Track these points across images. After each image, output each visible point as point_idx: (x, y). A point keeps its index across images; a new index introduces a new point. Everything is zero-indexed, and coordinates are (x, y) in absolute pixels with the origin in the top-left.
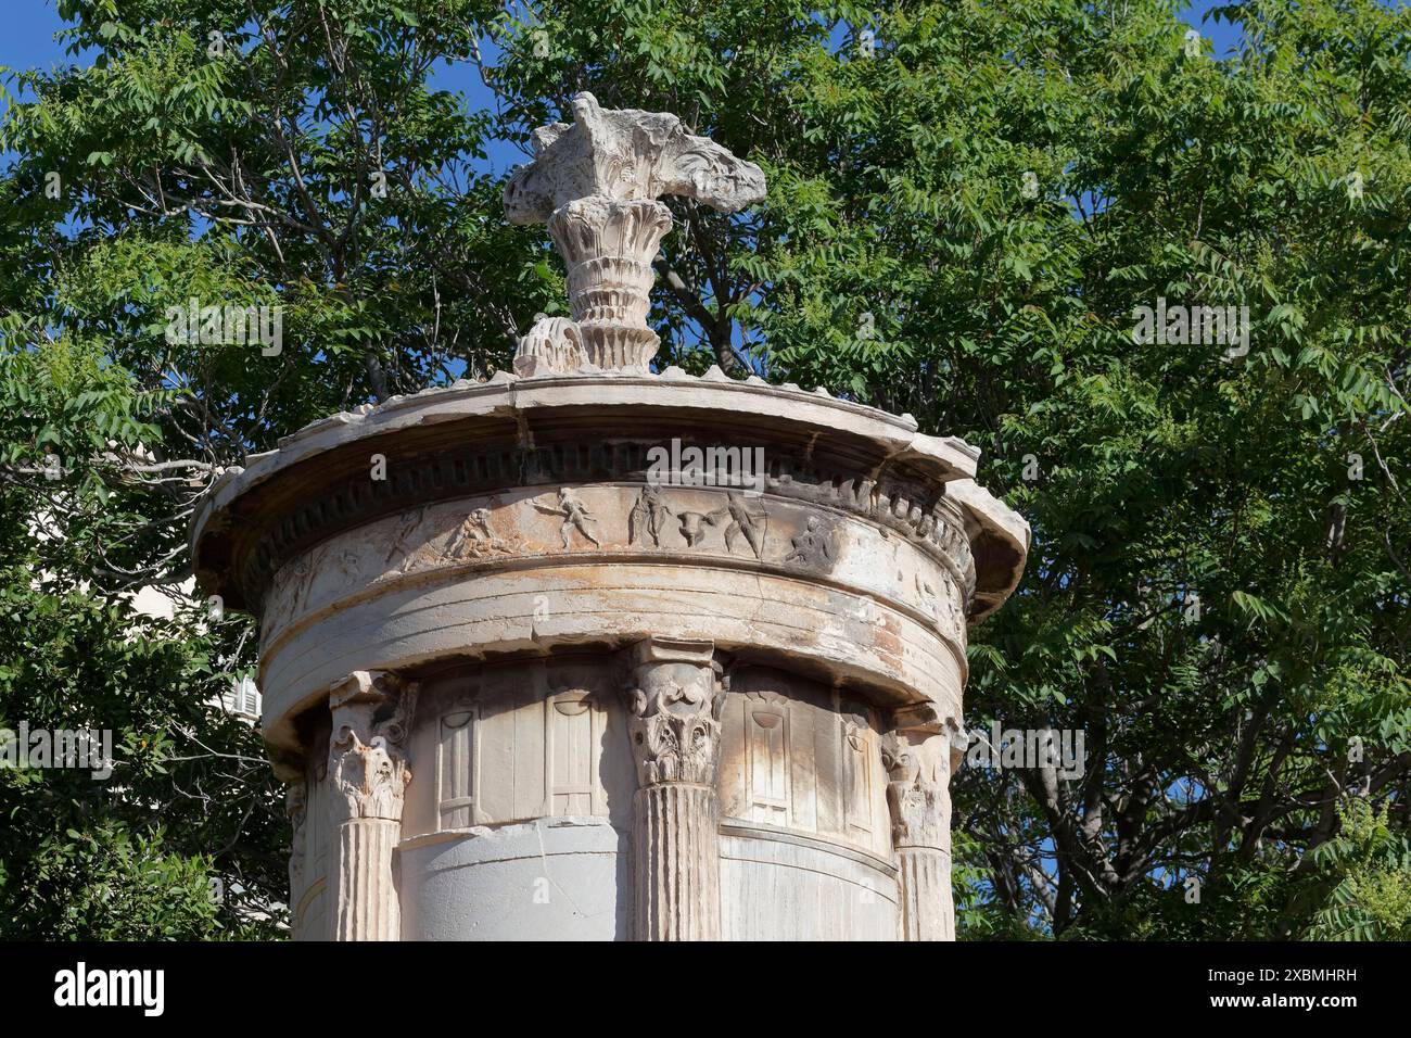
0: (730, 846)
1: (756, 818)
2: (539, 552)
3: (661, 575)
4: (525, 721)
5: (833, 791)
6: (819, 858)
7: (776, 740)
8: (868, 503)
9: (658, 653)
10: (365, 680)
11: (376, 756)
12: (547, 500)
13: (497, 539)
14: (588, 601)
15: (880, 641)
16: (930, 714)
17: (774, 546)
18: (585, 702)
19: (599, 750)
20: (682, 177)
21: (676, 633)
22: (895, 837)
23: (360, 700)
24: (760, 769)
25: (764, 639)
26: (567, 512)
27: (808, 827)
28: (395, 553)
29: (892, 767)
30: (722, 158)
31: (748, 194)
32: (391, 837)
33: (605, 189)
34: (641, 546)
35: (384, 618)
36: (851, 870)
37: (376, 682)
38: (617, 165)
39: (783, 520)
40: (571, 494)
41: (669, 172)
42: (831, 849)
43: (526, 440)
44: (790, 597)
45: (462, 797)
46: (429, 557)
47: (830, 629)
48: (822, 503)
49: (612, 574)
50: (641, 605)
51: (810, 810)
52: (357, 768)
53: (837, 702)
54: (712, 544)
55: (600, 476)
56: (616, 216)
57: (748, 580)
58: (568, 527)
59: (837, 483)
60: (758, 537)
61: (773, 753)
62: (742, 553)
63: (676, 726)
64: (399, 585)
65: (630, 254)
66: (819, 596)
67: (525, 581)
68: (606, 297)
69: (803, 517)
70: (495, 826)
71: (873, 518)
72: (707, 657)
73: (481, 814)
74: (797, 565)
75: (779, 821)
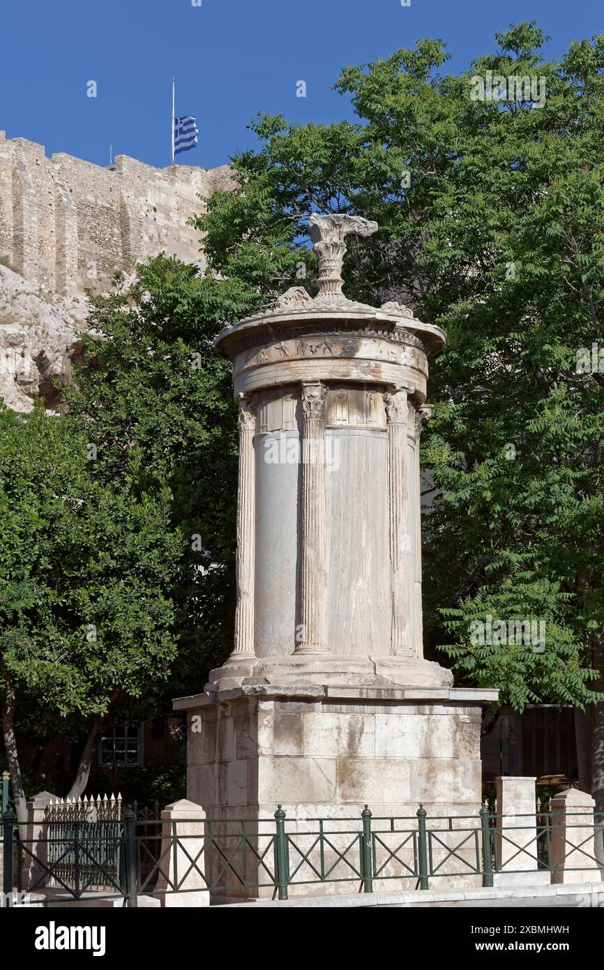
0: (328, 432)
1: (338, 423)
2: (276, 360)
3: (305, 363)
4: (278, 403)
5: (363, 412)
6: (356, 432)
7: (343, 401)
8: (369, 333)
9: (305, 384)
10: (242, 394)
11: (246, 415)
12: (277, 346)
13: (267, 357)
14: (287, 372)
15: (373, 371)
16: (395, 387)
17: (337, 350)
18: (292, 398)
19: (295, 410)
20: (351, 229)
21: (309, 378)
22: (387, 421)
23: (242, 399)
24: (339, 410)
25: (334, 377)
26: (282, 349)
27: (354, 424)
28: (246, 361)
29: (387, 402)
30: (363, 222)
31: (372, 231)
32: (252, 434)
33: (324, 238)
34: (299, 356)
35: (246, 378)
36: (368, 433)
37: (245, 395)
38: (327, 231)
39: (339, 343)
40: (283, 343)
41: (346, 229)
42: (361, 429)
43: (271, 330)
44: (342, 364)
45: (265, 424)
46: (252, 363)
47: (355, 371)
48: (353, 336)
49: (293, 364)
50: (300, 372)
51: (355, 419)
52: (243, 417)
53: (365, 388)
54: (320, 353)
55: (290, 338)
56: (327, 247)
57: (330, 361)
58: (282, 352)
59: (357, 330)
60: (333, 349)
61: (343, 405)
62: (328, 354)
63: (309, 403)
64: (247, 369)
65: (332, 257)
66: (352, 363)
67: (272, 368)
68: (325, 271)
69: (347, 341)
70: (272, 431)
71: (370, 337)
72: (319, 384)
73: (269, 429)
74: (344, 355)
75: (345, 423)
